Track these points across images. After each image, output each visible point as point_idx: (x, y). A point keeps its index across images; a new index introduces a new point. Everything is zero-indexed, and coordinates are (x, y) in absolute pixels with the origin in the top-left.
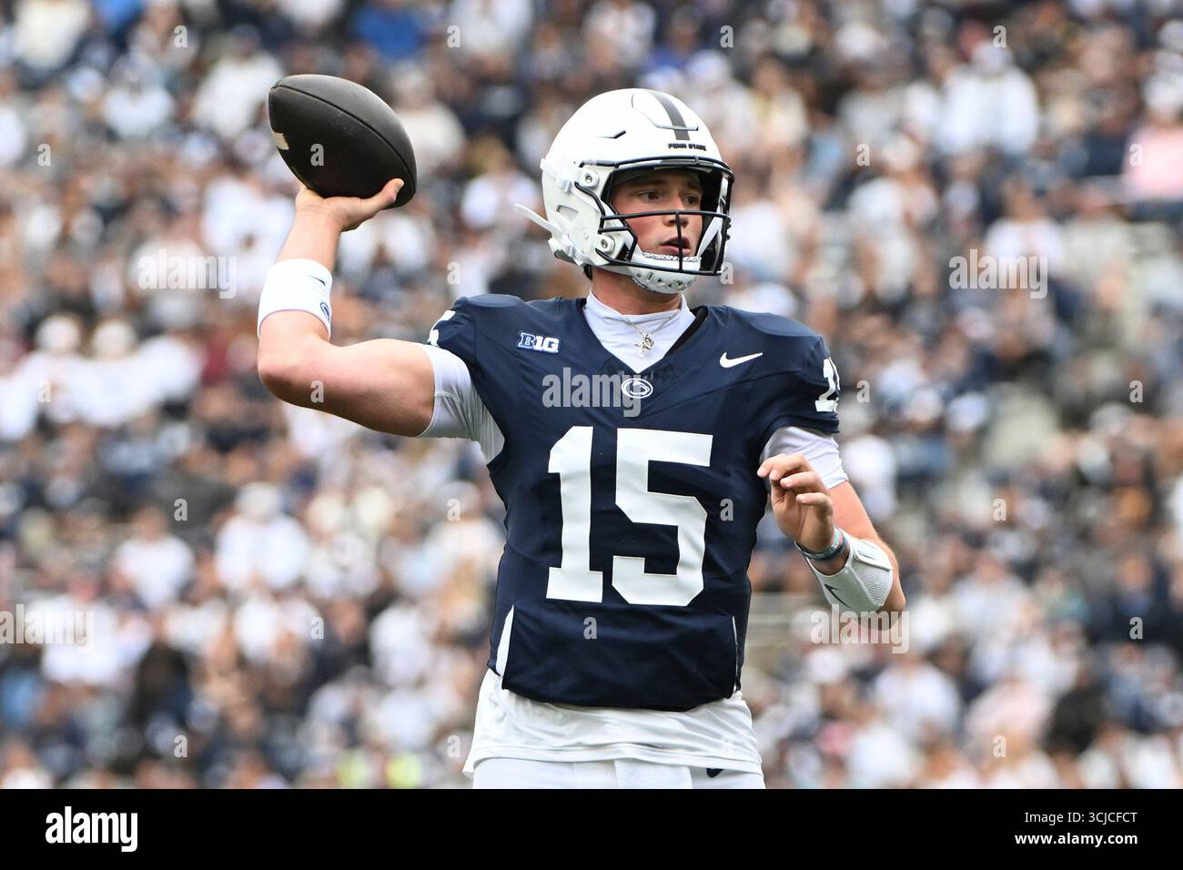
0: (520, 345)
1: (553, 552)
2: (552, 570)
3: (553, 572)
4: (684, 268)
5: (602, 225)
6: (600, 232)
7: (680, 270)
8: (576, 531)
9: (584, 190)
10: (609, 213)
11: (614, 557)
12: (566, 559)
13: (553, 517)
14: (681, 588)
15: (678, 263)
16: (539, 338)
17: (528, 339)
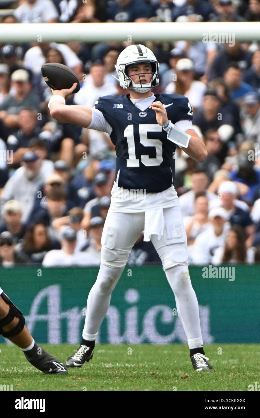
0: (114, 107)
1: (127, 156)
2: (127, 160)
3: (128, 160)
4: (142, 87)
5: (125, 79)
6: (125, 81)
7: (142, 88)
8: (132, 150)
9: (121, 71)
10: (126, 76)
11: (141, 155)
12: (130, 157)
13: (126, 147)
14: (158, 161)
15: (141, 86)
16: (118, 105)
17: (116, 106)
